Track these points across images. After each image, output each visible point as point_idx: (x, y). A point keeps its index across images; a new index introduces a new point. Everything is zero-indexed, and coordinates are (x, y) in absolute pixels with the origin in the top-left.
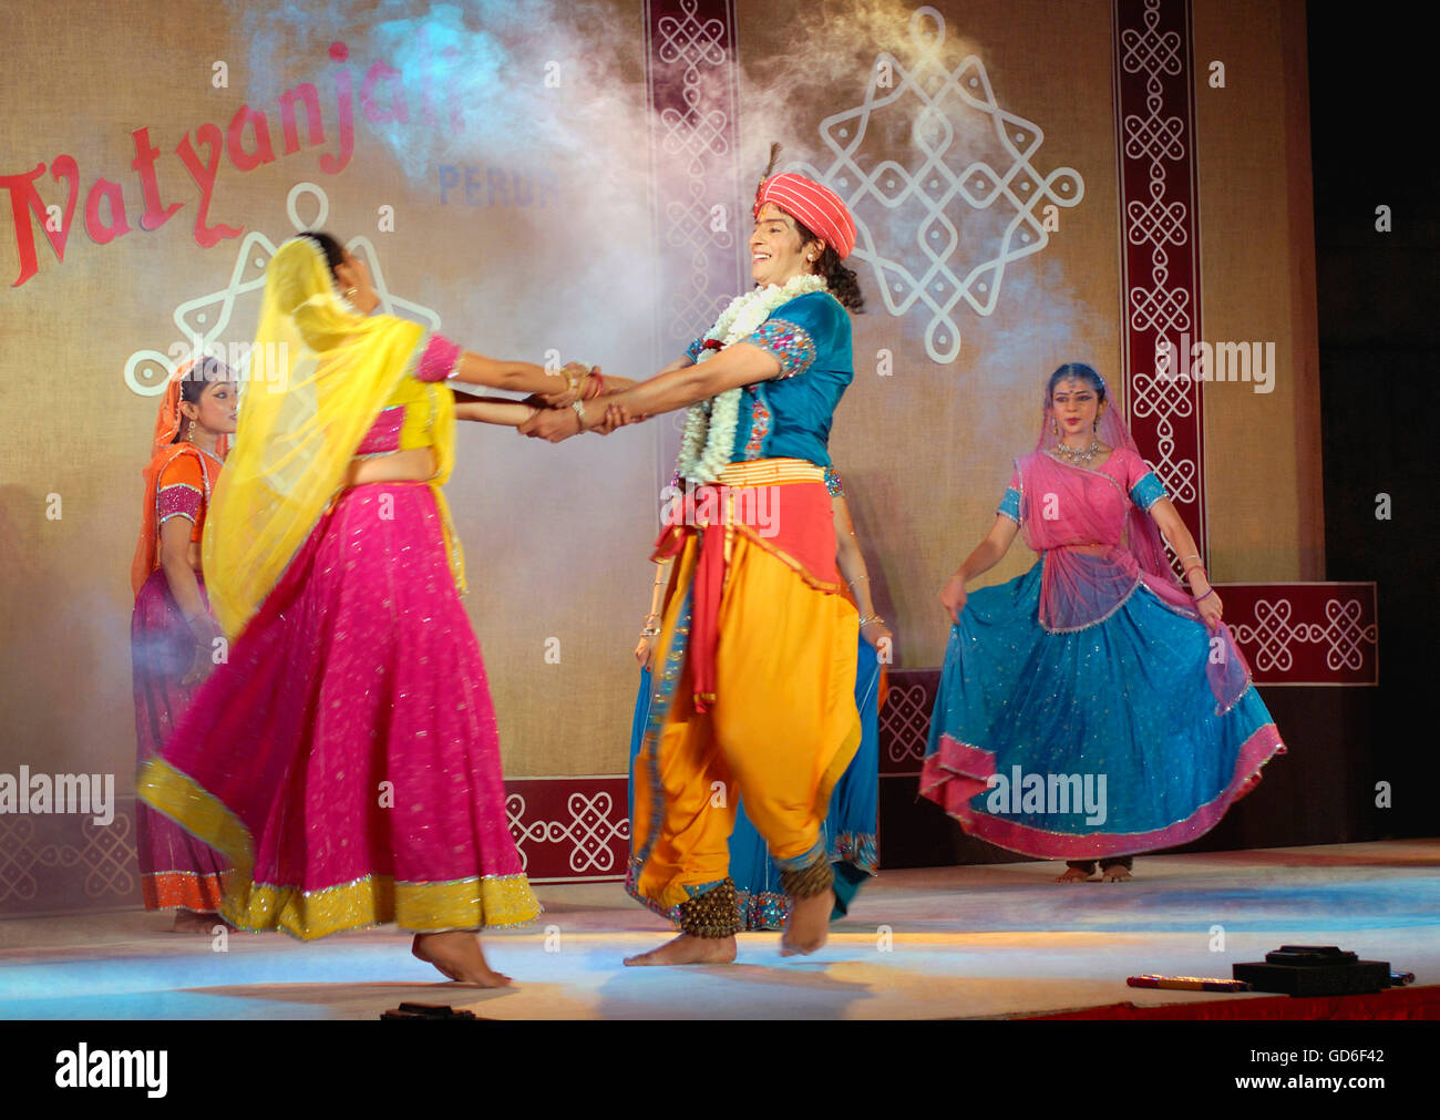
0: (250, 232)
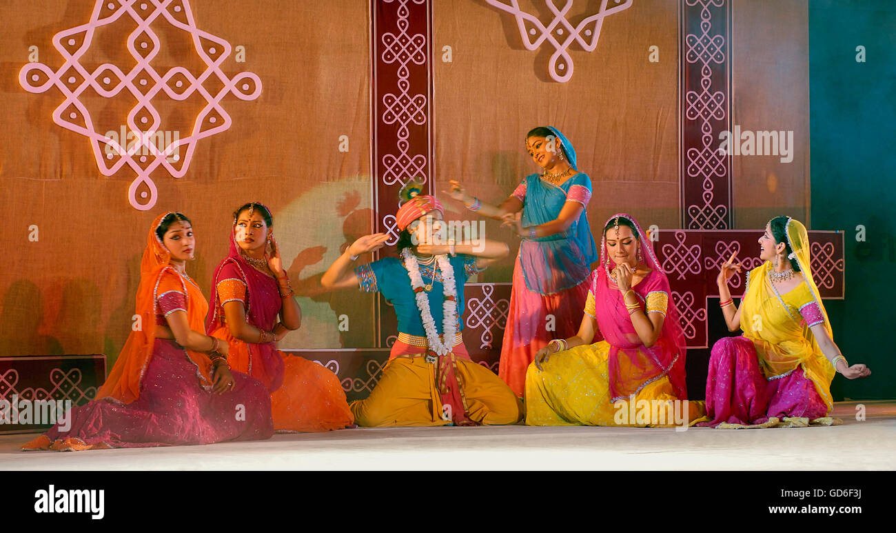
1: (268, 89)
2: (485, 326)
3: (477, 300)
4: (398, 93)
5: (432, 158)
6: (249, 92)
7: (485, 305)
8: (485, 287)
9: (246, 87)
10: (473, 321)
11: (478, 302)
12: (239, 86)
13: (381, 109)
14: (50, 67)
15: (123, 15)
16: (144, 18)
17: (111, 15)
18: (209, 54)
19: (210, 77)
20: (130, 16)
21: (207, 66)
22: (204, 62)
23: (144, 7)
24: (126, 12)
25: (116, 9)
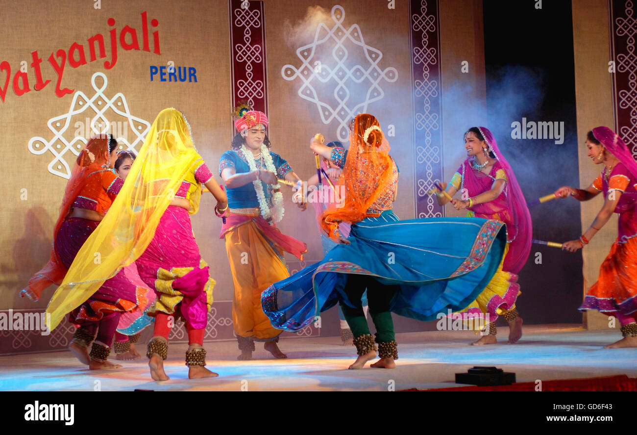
0: (77, 91)
14: (46, 139)
15: (88, 108)
16: (100, 110)
17: (81, 108)
18: (138, 129)
19: (138, 143)
20: (91, 108)
21: (137, 137)
22: (135, 135)
23: (100, 103)
24: (90, 106)
25: (84, 105)
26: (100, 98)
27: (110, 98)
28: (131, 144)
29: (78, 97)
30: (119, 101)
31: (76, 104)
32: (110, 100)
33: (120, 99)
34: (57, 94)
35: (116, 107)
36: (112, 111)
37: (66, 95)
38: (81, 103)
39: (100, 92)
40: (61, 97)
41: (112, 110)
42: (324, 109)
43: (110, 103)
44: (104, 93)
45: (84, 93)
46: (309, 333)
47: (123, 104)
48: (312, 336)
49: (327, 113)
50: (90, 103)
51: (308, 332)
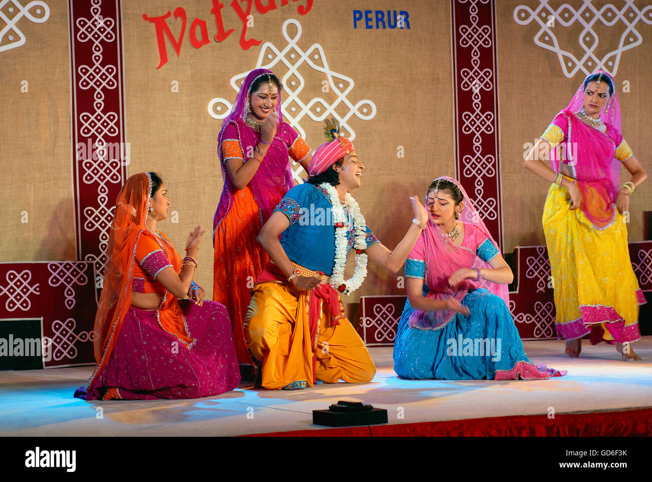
0: (265, 42)
1: (380, 111)
2: (539, 276)
3: (533, 258)
4: (473, 111)
5: (498, 157)
6: (367, 114)
7: (539, 261)
8: (539, 249)
9: (365, 110)
10: (531, 273)
11: (534, 259)
12: (360, 110)
13: (462, 123)
14: (228, 100)
15: (278, 63)
16: (293, 64)
17: (270, 63)
18: (338, 88)
19: (339, 104)
20: (283, 63)
21: (338, 97)
22: (335, 94)
23: (293, 56)
24: (281, 60)
25: (273, 59)
26: (293, 50)
27: (305, 49)
28: (330, 105)
29: (266, 49)
30: (316, 54)
31: (264, 58)
32: (305, 52)
33: (316, 51)
34: (242, 46)
35: (312, 60)
36: (307, 66)
37: (252, 47)
38: (270, 57)
39: (292, 43)
40: (247, 49)
41: (308, 64)
42: (567, 59)
43: (305, 56)
44: (297, 43)
45: (274, 44)
46: (549, 335)
47: (320, 57)
48: (552, 338)
49: (570, 64)
50: (281, 56)
51: (548, 332)
